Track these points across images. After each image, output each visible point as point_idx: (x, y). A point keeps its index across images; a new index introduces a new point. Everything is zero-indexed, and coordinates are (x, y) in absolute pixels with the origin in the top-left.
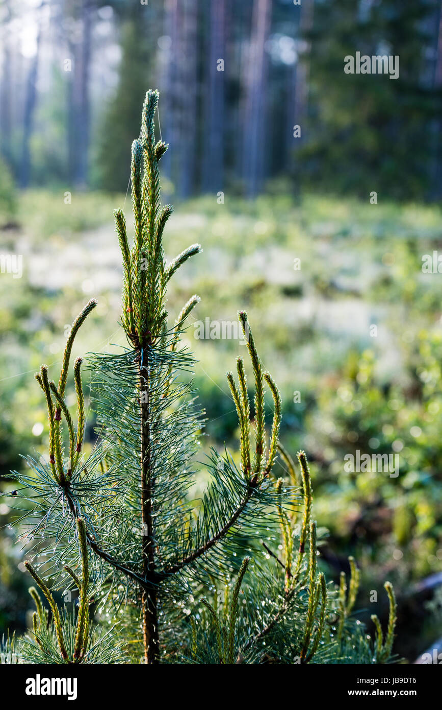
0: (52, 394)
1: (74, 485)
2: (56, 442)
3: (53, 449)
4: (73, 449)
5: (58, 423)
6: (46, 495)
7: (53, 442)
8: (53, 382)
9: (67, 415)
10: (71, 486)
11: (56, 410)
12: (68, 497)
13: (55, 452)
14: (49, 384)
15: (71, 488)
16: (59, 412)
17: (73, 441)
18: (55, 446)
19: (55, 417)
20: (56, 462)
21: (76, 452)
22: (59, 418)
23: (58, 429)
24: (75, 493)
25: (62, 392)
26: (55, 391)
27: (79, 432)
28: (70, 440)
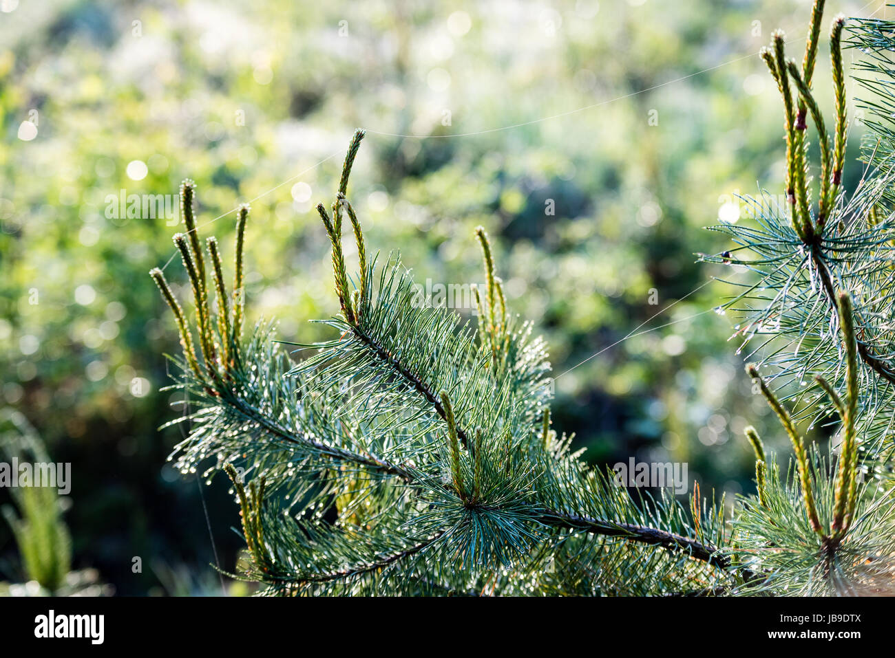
0: (791, 82)
1: (828, 242)
2: (798, 167)
3: (793, 179)
4: (827, 178)
5: (801, 134)
6: (777, 260)
7: (792, 166)
8: (794, 61)
9: (818, 119)
10: (824, 244)
11: (798, 113)
12: (818, 263)
13: (797, 184)
14: (787, 64)
15: (824, 248)
16: (803, 114)
17: (828, 165)
18: (796, 174)
19: (796, 123)
20: (798, 202)
21: (833, 185)
22: (802, 126)
23: (802, 145)
24: (831, 255)
25: (808, 80)
26: (796, 76)
27: (838, 151)
28: (822, 162)
